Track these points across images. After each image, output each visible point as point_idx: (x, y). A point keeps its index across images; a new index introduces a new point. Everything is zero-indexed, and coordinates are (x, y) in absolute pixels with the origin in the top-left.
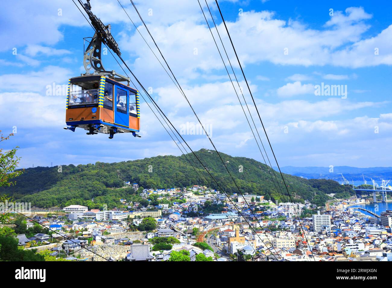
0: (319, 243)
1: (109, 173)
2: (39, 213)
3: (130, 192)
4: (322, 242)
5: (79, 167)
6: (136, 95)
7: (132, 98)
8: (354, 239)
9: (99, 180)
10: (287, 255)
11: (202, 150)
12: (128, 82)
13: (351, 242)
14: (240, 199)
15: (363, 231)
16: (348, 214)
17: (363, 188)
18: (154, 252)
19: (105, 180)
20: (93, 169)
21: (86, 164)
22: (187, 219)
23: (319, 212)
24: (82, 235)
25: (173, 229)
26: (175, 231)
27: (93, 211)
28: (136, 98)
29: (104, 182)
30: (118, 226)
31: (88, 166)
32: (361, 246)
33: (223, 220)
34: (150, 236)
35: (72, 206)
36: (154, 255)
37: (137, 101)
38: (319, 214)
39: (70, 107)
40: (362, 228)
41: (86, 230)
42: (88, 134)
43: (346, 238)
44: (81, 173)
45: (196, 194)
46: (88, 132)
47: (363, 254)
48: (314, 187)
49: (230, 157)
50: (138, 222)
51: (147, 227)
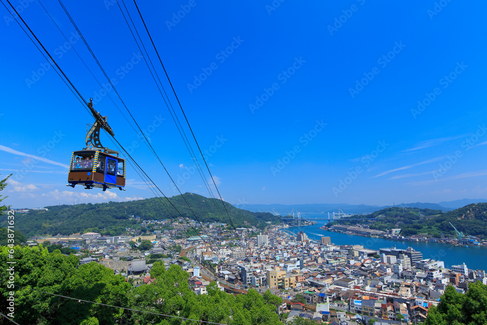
0: (260, 253)
1: (118, 209)
2: (62, 238)
3: (134, 223)
4: (262, 253)
5: (96, 205)
6: (124, 163)
7: (120, 165)
8: (281, 250)
9: (110, 214)
10: (240, 263)
11: (186, 193)
12: (118, 154)
13: (280, 252)
14: (211, 226)
15: (287, 245)
16: (278, 234)
17: (287, 218)
18: (148, 265)
19: (114, 214)
20: (107, 206)
21: (101, 203)
22: (174, 240)
23: (261, 233)
24: (95, 254)
25: (163, 248)
26: (165, 249)
27: (105, 237)
28: (124, 165)
29: (114, 216)
30: (123, 247)
31: (103, 204)
32: (285, 254)
33: (199, 241)
34: (147, 254)
35: (88, 233)
36: (148, 267)
37: (124, 166)
38: (261, 235)
39: (71, 171)
40: (286, 243)
41: (98, 251)
42: (85, 188)
43: (277, 250)
44: (98, 209)
45: (181, 223)
46: (86, 187)
47: (286, 259)
48: (258, 217)
49: (206, 198)
50: (138, 244)
51: (146, 247)
